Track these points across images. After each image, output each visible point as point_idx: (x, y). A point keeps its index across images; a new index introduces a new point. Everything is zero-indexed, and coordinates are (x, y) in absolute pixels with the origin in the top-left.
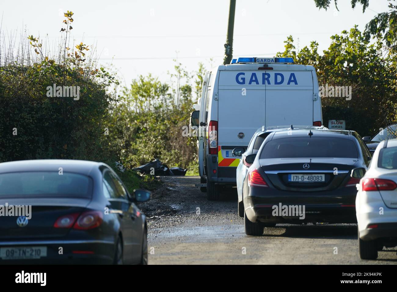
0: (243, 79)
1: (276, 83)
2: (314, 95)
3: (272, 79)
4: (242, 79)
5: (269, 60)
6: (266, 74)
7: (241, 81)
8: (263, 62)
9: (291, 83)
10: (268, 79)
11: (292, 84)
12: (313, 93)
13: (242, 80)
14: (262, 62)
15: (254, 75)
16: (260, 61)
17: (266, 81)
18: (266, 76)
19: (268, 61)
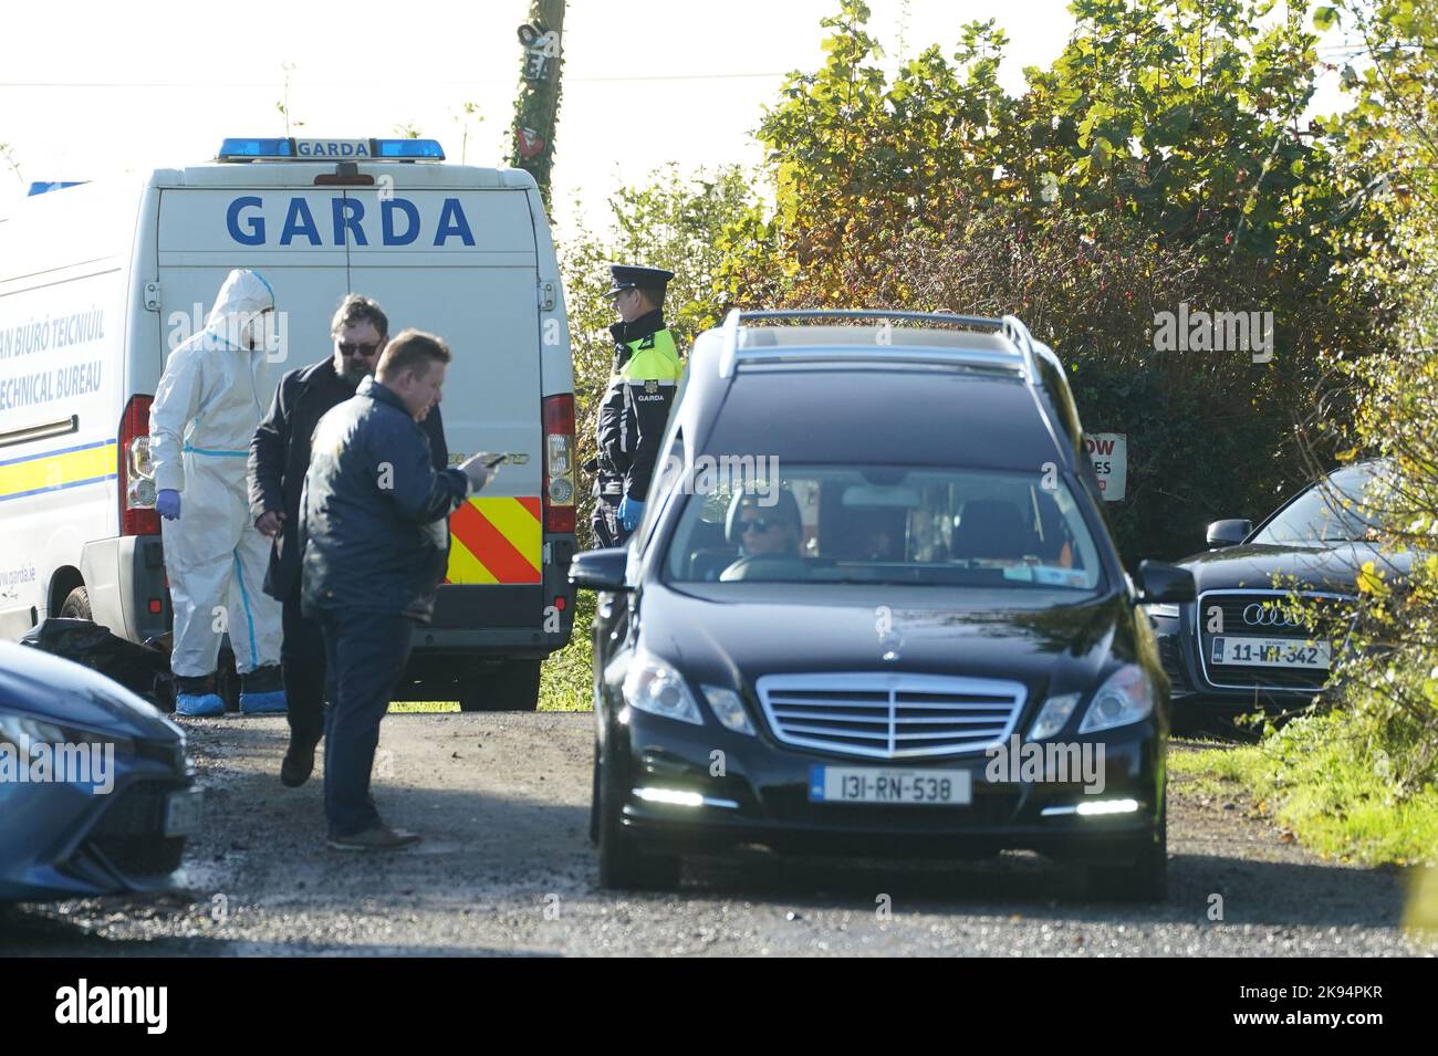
0: (258, 223)
1: (389, 239)
2: (543, 286)
3: (372, 224)
4: (252, 221)
5: (347, 149)
6: (346, 202)
7: (250, 231)
8: (324, 154)
9: (448, 238)
10: (355, 224)
11: (454, 241)
12: (539, 280)
13: (253, 228)
14: (320, 154)
15: (298, 205)
16: (312, 151)
17: (350, 234)
18: (349, 213)
19: (344, 153)
